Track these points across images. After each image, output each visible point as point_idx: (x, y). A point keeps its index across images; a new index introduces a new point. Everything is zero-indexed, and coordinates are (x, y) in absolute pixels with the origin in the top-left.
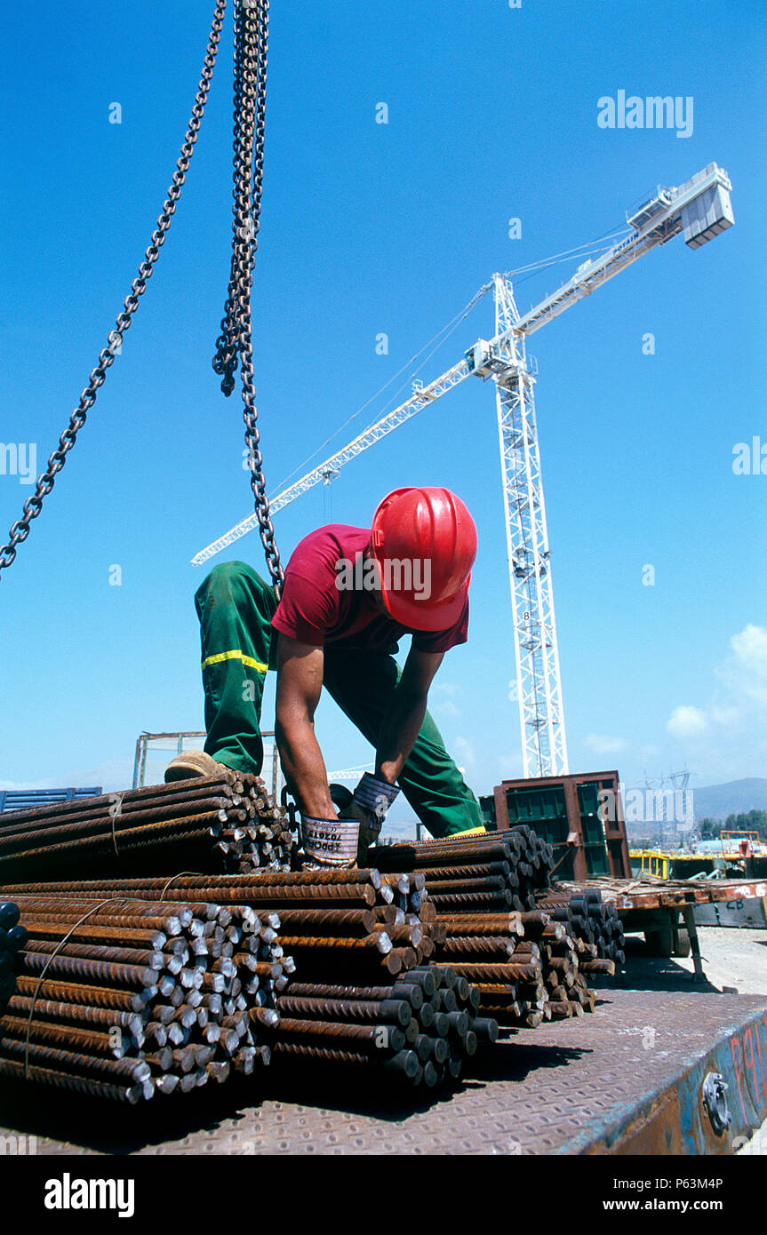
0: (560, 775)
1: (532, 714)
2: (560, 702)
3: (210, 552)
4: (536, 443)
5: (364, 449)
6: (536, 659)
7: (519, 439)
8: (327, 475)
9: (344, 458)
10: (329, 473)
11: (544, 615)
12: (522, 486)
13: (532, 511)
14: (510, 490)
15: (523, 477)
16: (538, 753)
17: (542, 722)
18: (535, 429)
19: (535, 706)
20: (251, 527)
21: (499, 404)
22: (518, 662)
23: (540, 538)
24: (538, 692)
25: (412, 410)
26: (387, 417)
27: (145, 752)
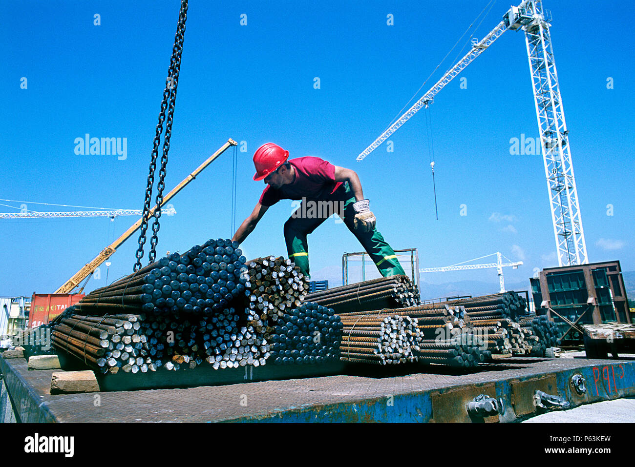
0: (582, 264)
1: (562, 229)
2: (580, 221)
3: (366, 153)
4: (554, 64)
5: (446, 84)
6: (562, 197)
7: (542, 63)
8: (426, 102)
9: (435, 91)
10: (427, 101)
11: (566, 169)
12: (545, 93)
13: (554, 108)
14: (538, 97)
15: (547, 87)
16: (567, 251)
17: (568, 234)
18: (553, 55)
19: (563, 225)
20: (386, 137)
21: (527, 44)
22: (551, 199)
23: (560, 123)
24: (565, 216)
25: (473, 57)
26: (458, 64)
27: (346, 262)
